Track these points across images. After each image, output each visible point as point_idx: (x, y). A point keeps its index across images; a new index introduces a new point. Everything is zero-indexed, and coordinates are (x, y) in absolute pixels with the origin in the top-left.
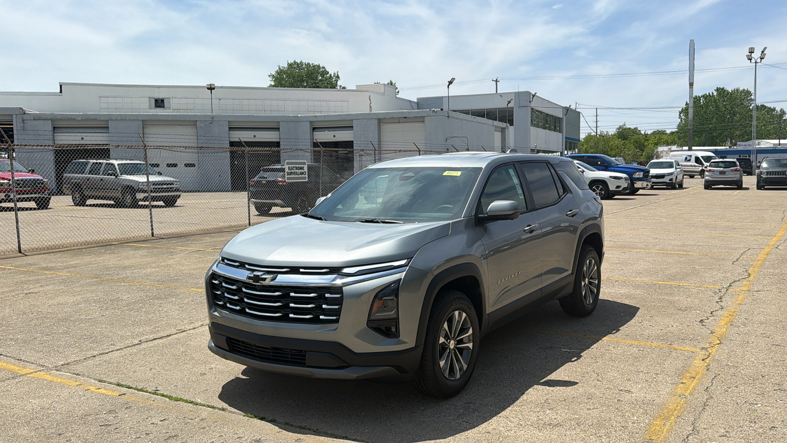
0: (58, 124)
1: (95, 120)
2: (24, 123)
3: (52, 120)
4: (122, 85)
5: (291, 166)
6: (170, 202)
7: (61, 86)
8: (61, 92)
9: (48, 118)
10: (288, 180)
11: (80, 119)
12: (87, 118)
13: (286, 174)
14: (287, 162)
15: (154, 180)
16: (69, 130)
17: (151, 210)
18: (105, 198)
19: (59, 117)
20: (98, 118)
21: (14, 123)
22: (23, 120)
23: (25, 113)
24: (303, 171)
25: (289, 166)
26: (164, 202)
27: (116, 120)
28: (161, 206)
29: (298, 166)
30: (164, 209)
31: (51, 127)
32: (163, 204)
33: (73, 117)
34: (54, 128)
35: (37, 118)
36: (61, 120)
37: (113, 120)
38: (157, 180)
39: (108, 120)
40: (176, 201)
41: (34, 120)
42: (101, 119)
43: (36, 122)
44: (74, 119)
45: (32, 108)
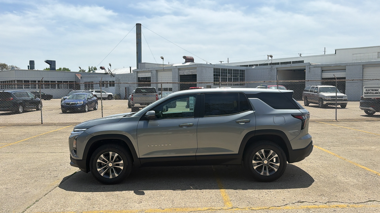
0: (324, 69)
1: (340, 66)
2: (310, 69)
3: (322, 67)
4: (364, 47)
5: (368, 89)
6: (343, 106)
7: (336, 51)
8: (335, 53)
9: (320, 66)
10: (365, 96)
11: (333, 66)
12: (336, 65)
13: (364, 93)
14: (365, 87)
15: (339, 95)
16: (329, 71)
17: (336, 110)
18: (314, 103)
19: (324, 66)
20: (341, 65)
21: (306, 69)
22: (310, 68)
23: (311, 65)
24: (378, 92)
25: (367, 89)
26: (341, 106)
27: (350, 65)
28: (339, 108)
29: (373, 89)
30: (341, 109)
31: (320, 70)
32: (340, 107)
33: (330, 65)
34: (322, 71)
35: (316, 66)
36: (325, 67)
37: (348, 65)
38: (341, 95)
39: (346, 66)
40: (346, 106)
41: (314, 67)
42: (343, 65)
43: (314, 69)
44: (330, 66)
45: (314, 62)
